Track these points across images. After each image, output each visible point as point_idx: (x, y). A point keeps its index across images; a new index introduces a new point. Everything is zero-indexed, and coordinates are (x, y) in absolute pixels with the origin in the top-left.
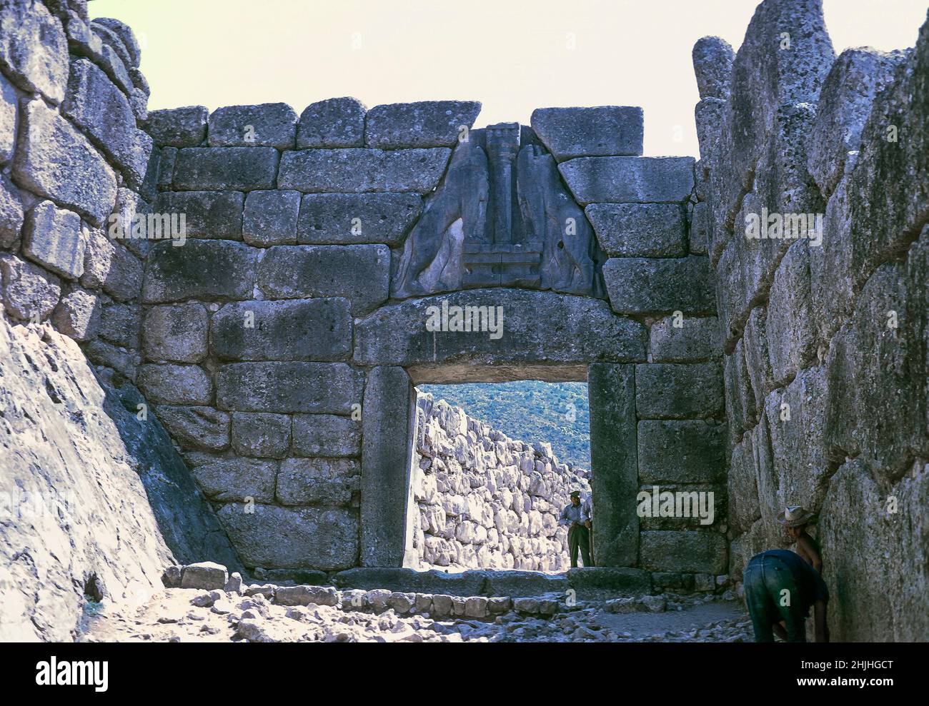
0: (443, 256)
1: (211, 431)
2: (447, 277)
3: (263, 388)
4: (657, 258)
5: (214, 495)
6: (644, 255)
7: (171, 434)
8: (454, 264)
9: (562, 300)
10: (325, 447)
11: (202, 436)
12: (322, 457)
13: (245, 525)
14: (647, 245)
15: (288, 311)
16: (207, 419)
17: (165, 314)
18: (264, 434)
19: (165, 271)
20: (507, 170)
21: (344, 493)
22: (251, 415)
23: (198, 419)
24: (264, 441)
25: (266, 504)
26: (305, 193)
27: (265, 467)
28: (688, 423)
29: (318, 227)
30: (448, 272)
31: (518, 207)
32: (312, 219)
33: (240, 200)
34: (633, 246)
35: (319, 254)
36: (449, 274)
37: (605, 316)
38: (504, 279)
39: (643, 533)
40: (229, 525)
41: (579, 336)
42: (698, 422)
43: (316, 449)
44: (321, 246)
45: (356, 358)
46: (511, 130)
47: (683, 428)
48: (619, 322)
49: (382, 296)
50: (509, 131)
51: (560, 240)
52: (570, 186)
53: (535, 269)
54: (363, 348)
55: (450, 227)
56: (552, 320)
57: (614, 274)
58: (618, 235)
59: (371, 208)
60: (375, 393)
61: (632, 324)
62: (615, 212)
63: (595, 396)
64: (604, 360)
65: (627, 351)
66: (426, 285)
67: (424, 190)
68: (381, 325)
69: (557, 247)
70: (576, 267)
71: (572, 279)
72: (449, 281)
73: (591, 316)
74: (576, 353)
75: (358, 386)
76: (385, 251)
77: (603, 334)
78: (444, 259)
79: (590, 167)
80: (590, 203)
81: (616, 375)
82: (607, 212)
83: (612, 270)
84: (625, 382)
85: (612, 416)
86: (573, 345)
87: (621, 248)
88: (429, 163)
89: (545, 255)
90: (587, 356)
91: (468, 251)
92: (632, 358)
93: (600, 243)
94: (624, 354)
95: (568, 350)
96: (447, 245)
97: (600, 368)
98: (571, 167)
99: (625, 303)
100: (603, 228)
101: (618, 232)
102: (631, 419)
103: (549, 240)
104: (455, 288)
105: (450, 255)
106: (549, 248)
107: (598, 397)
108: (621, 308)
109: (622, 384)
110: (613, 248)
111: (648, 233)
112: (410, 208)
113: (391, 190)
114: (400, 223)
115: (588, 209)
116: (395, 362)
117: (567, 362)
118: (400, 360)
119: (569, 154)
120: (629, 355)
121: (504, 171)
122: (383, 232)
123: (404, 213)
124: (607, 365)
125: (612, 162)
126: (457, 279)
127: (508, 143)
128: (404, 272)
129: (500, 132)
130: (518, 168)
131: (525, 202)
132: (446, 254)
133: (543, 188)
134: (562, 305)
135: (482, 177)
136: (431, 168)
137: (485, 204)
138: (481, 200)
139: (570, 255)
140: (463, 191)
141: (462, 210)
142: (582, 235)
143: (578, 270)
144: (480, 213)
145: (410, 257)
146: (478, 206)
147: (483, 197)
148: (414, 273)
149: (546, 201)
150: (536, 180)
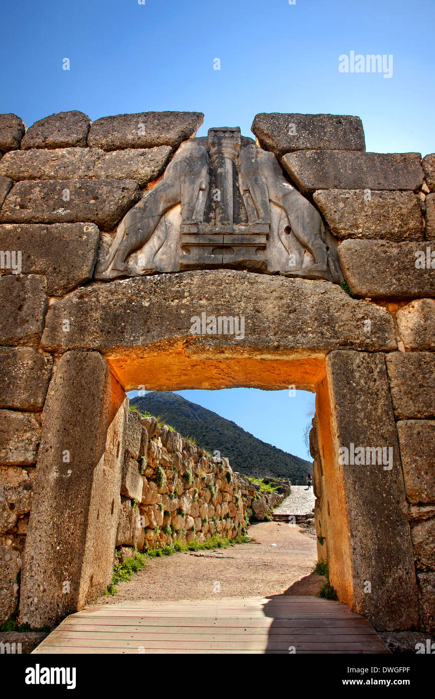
0: (159, 237)
2: (161, 260)
4: (397, 240)
6: (382, 237)
8: (170, 247)
9: (293, 282)
14: (384, 228)
20: (229, 166)
21: (6, 514)
29: (23, 207)
30: (163, 254)
31: (240, 197)
32: (19, 200)
34: (368, 228)
35: (19, 231)
36: (164, 256)
37: (344, 297)
38: (227, 258)
41: (316, 319)
44: (23, 225)
45: (44, 341)
46: (233, 132)
48: (362, 305)
49: (84, 272)
50: (231, 133)
51: (287, 225)
52: (296, 173)
53: (261, 252)
54: (55, 329)
55: (168, 213)
56: (284, 301)
57: (352, 253)
58: (351, 217)
59: (83, 191)
60: (62, 383)
61: (378, 307)
62: (347, 196)
63: (341, 390)
64: (348, 347)
65: (375, 337)
66: (137, 267)
67: (142, 179)
68: (78, 304)
69: (284, 232)
70: (305, 251)
71: (302, 262)
72: (163, 263)
73: (329, 298)
74: (314, 338)
75: (44, 374)
76: (92, 229)
77: (344, 317)
78: (160, 242)
79: (316, 157)
80: (318, 190)
81: (365, 365)
82: (337, 196)
83: (349, 249)
84: (376, 373)
85: (365, 415)
86: (309, 329)
87: (356, 231)
88: (149, 156)
89: (271, 240)
90: (327, 341)
91: (186, 231)
92: (382, 346)
93: (332, 226)
94: (372, 340)
95: (304, 335)
96: (163, 229)
97: (344, 355)
98: (296, 157)
99: (367, 284)
100: (335, 210)
101: (352, 215)
102: (389, 419)
103: (275, 226)
104: (169, 270)
105: (166, 238)
106: (275, 234)
107: (345, 391)
108: (364, 290)
109: (373, 376)
110: (347, 229)
111: (384, 216)
112: (125, 191)
113: (107, 177)
114: (112, 203)
115: (317, 194)
116: (92, 346)
117: (303, 349)
118: (97, 344)
119: (294, 147)
120: (378, 341)
121: (226, 165)
122: (93, 210)
123: (118, 194)
124: (352, 352)
125: (338, 154)
126: (173, 261)
127: (229, 142)
129: (221, 133)
132: (161, 237)
134: (294, 287)
136: (151, 161)
137: (206, 194)
138: (201, 189)
139: (300, 238)
140: (182, 178)
141: (181, 195)
142: (312, 218)
143: (308, 253)
144: (201, 201)
145: (122, 238)
146: (198, 194)
147: (204, 186)
148: (124, 253)
149: (270, 190)
150: (259, 171)
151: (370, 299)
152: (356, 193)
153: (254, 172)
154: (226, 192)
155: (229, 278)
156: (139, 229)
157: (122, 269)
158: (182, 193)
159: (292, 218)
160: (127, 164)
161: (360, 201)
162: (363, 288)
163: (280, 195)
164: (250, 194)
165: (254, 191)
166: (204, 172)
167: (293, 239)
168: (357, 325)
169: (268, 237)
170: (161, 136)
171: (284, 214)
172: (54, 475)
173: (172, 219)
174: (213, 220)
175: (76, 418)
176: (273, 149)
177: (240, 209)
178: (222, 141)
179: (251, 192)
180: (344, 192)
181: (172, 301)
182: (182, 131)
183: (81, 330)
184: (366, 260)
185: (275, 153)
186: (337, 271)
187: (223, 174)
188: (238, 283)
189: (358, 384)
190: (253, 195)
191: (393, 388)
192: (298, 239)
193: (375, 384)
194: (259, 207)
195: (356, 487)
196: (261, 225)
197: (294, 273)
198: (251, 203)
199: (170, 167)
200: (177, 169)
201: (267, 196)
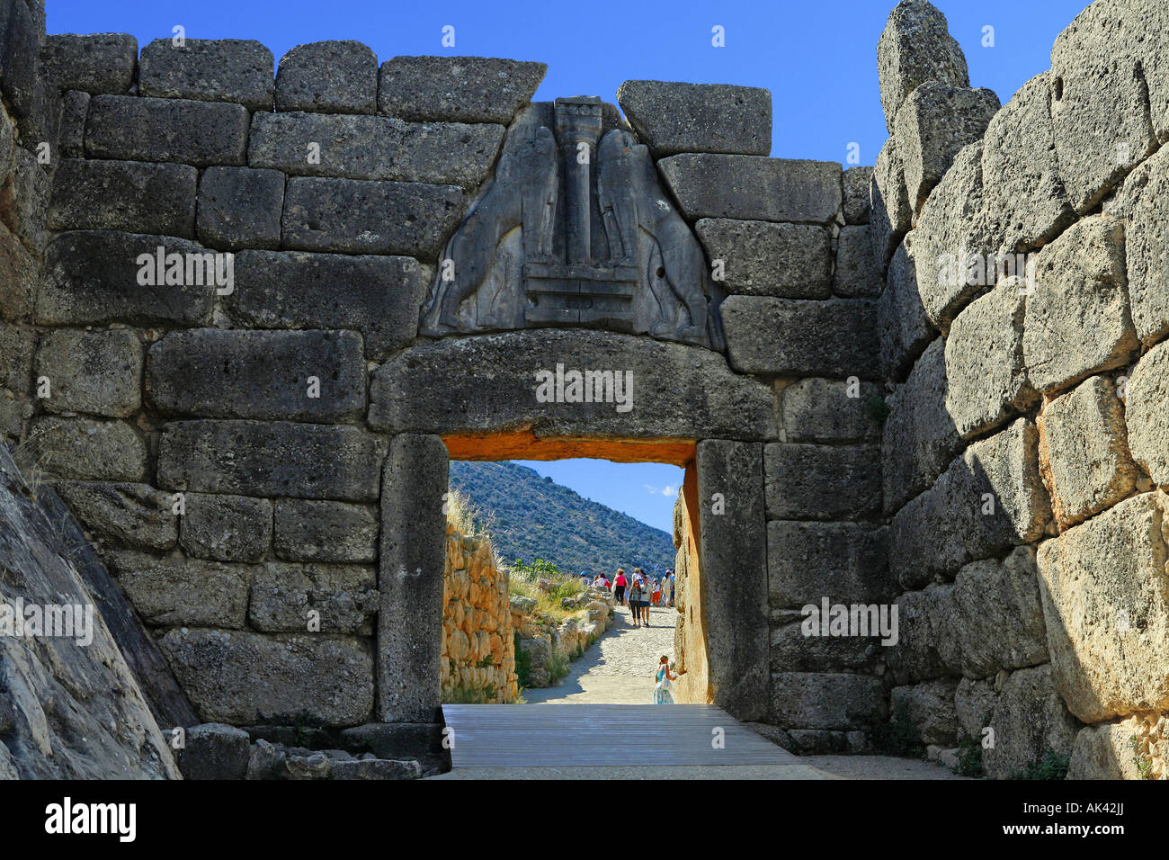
0: (496, 278)
1: (146, 520)
2: (500, 310)
3: (230, 459)
4: (794, 298)
5: (152, 616)
6: (776, 293)
7: (83, 523)
8: (511, 291)
9: (663, 350)
10: (326, 548)
11: (134, 527)
12: (322, 562)
13: (203, 660)
14: (780, 279)
15: (268, 346)
16: (139, 501)
17: (74, 342)
18: (232, 526)
19: (74, 278)
21: (353, 614)
22: (211, 497)
23: (126, 501)
24: (231, 537)
25: (234, 629)
26: (291, 176)
27: (232, 574)
28: (835, 526)
29: (314, 226)
30: (503, 301)
31: (601, 216)
32: (305, 213)
33: (193, 177)
34: (761, 280)
35: (316, 264)
36: (504, 304)
37: (723, 373)
38: (586, 315)
39: (774, 675)
40: (176, 660)
41: (688, 401)
42: (848, 524)
43: (311, 550)
44: (320, 255)
45: (373, 420)
46: (591, 106)
47: (828, 533)
48: (742, 384)
49: (411, 331)
50: (589, 109)
51: (660, 266)
52: (675, 191)
53: (626, 306)
54: (383, 406)
55: (505, 237)
56: (652, 377)
57: (736, 316)
58: (742, 263)
59: (392, 203)
60: (400, 472)
61: (761, 387)
62: (738, 231)
63: (711, 486)
64: (722, 436)
65: (753, 424)
66: (471, 320)
67: (467, 183)
68: (409, 374)
69: (656, 276)
70: (681, 304)
71: (676, 321)
72: (504, 315)
73: (705, 374)
74: (684, 424)
75: (375, 461)
76: (413, 266)
77: (721, 399)
78: (498, 285)
79: (703, 167)
80: (703, 218)
81: (739, 457)
82: (727, 230)
83: (734, 311)
84: (750, 466)
86: (680, 413)
87: (745, 283)
88: (475, 143)
89: (639, 286)
90: (699, 428)
91: (532, 273)
92: (760, 435)
93: (716, 273)
94: (750, 428)
95: (673, 420)
96: (501, 263)
97: (717, 446)
98: (677, 165)
99: (751, 358)
100: (722, 252)
101: (742, 260)
102: (760, 519)
103: (644, 266)
104: (512, 326)
105: (506, 276)
106: (645, 277)
107: (715, 487)
108: (745, 365)
109: (747, 470)
110: (736, 281)
111: (781, 263)
112: (450, 208)
114: (436, 228)
115: (701, 224)
116: (430, 427)
117: (672, 437)
118: (436, 424)
119: (674, 147)
120: (756, 430)
122: (411, 238)
124: (725, 442)
125: (732, 162)
126: (515, 313)
127: (586, 125)
128: (439, 299)
129: (575, 108)
130: (600, 160)
131: (611, 209)
132: (500, 277)
133: (636, 192)
134: (664, 357)
135: (550, 170)
136: (478, 152)
137: (555, 210)
138: (549, 204)
139: (675, 287)
140: (524, 187)
141: (522, 214)
142: (692, 260)
143: (684, 308)
144: (548, 222)
146: (546, 211)
147: (552, 199)
148: (454, 301)
149: (640, 211)
150: (627, 180)
151: (754, 376)
152: (750, 226)
153: (620, 179)
155: (589, 345)
156: (473, 268)
157: (455, 325)
158: (524, 211)
159: (667, 256)
160: (445, 157)
161: (754, 240)
163: (653, 219)
164: (614, 214)
165: (619, 212)
167: (666, 288)
169: (634, 283)
170: (489, 108)
171: (657, 248)
172: (401, 574)
173: (510, 247)
174: (565, 252)
176: (647, 141)
177: (600, 235)
178: (577, 123)
179: (616, 213)
180: (735, 226)
181: (521, 373)
183: (416, 408)
184: (753, 326)
185: (650, 150)
186: (718, 336)
187: (578, 177)
188: (598, 352)
189: (729, 479)
190: (618, 218)
191: (767, 484)
192: (672, 288)
193: (747, 480)
194: (626, 239)
196: (628, 269)
197: (665, 336)
198: (614, 228)
200: (515, 171)
201: (637, 221)
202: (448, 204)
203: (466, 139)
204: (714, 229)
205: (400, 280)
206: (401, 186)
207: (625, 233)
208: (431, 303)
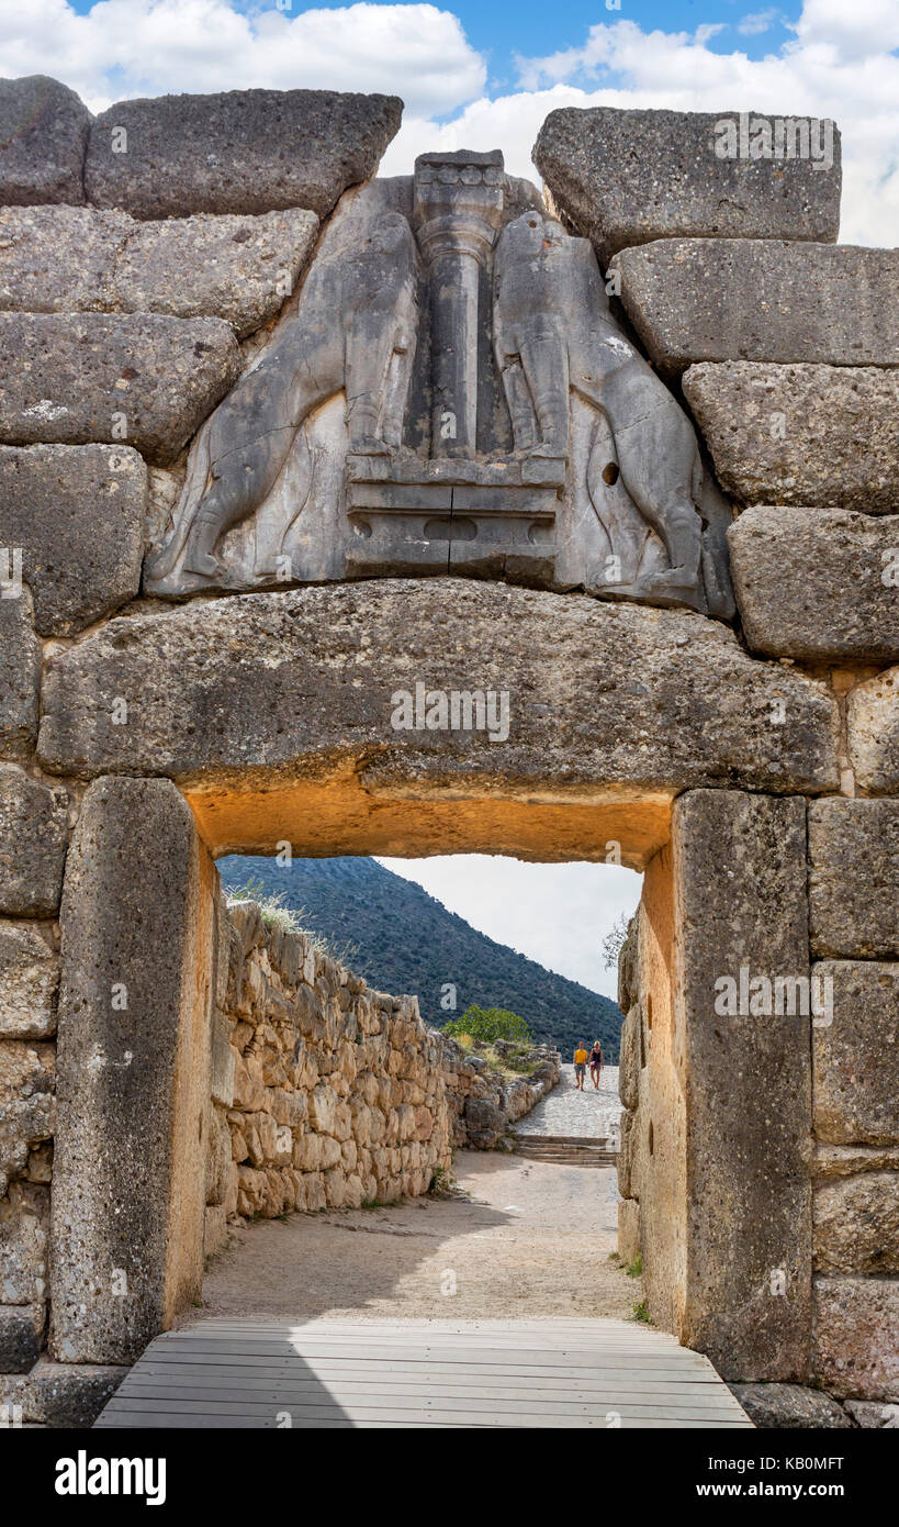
0: (293, 488)
2: (301, 548)
4: (878, 511)
8: (321, 514)
9: (613, 616)
14: (851, 475)
20: (469, 281)
30: (305, 531)
31: (496, 373)
34: (810, 477)
36: (309, 538)
37: (730, 656)
38: (462, 549)
41: (660, 708)
45: (43, 750)
46: (482, 168)
48: (770, 676)
49: (123, 581)
50: (478, 172)
51: (610, 461)
52: (644, 312)
53: (542, 533)
54: (67, 719)
55: (313, 418)
56: (588, 663)
57: (763, 545)
58: (775, 444)
59: (95, 349)
60: (95, 853)
61: (807, 683)
62: (769, 384)
63: (702, 885)
64: (726, 781)
65: (790, 758)
66: (244, 565)
67: (243, 316)
68: (115, 658)
69: (602, 480)
70: (650, 532)
71: (639, 562)
72: (307, 556)
73: (694, 657)
74: (651, 757)
75: (51, 832)
76: (130, 463)
77: (725, 705)
78: (297, 501)
79: (701, 263)
80: (697, 362)
81: (759, 827)
82: (745, 383)
83: (758, 534)
84: (781, 846)
85: (747, 945)
86: (644, 734)
87: (779, 482)
88: (259, 243)
89: (568, 499)
90: (681, 766)
91: (359, 473)
92: (803, 780)
93: (721, 467)
94: (783, 766)
95: (630, 748)
96: (304, 462)
97: (716, 802)
98: (649, 260)
99: (789, 625)
100: (734, 423)
101: (776, 439)
102: (798, 956)
103: (579, 463)
104: (322, 577)
105: (312, 487)
106: (580, 483)
107: (710, 889)
108: (776, 638)
109: (774, 853)
110: (760, 479)
111: (856, 443)
112: (204, 354)
113: (154, 307)
114: (174, 390)
115: (693, 375)
116: (154, 765)
117: (627, 784)
118: (165, 759)
119: (644, 228)
120: (795, 769)
121: (461, 277)
122: (128, 410)
123: (185, 365)
124: (734, 795)
125: (760, 253)
126: (329, 553)
127: (472, 202)
128: (184, 527)
129: (451, 172)
130: (498, 272)
131: (516, 357)
132: (299, 486)
133: (565, 322)
134: (615, 627)
135: (399, 284)
136: (263, 259)
137: (410, 364)
138: (398, 351)
139: (639, 498)
140: (349, 316)
141: (346, 369)
142: (674, 444)
143: (656, 538)
144: (395, 386)
145: (202, 488)
146: (390, 364)
147: (403, 343)
148: (210, 531)
149: (573, 357)
150: (549, 300)
151: (792, 661)
152: (793, 374)
153: (535, 300)
154: (461, 360)
155: (465, 604)
156: (245, 466)
157: (209, 571)
158: (348, 362)
159: (624, 439)
160: (202, 269)
161: (802, 398)
162: (779, 636)
163: (600, 373)
164: (522, 367)
165: (532, 360)
166: (406, 297)
167: (621, 500)
168: (754, 727)
169: (560, 491)
170: (287, 177)
171: (604, 428)
172: (95, 1062)
173: (323, 433)
174: (425, 440)
175: (134, 937)
176: (589, 226)
177: (494, 409)
178: (454, 200)
179: (525, 363)
180: (763, 373)
181: (332, 656)
182: (345, 163)
184: (795, 563)
185: (593, 241)
186: (721, 588)
187: (454, 306)
188: (484, 616)
189: (739, 872)
190: (529, 373)
191: (816, 884)
192: (633, 501)
193: (776, 874)
194: (544, 408)
195: (713, 1104)
196: (546, 462)
197: (616, 590)
198: (522, 395)
199: (315, 281)
200: (333, 289)
201: (566, 379)
202: (200, 347)
203: (242, 236)
204: (723, 379)
205: (103, 486)
206: (114, 319)
207: (543, 397)
208: (170, 537)
